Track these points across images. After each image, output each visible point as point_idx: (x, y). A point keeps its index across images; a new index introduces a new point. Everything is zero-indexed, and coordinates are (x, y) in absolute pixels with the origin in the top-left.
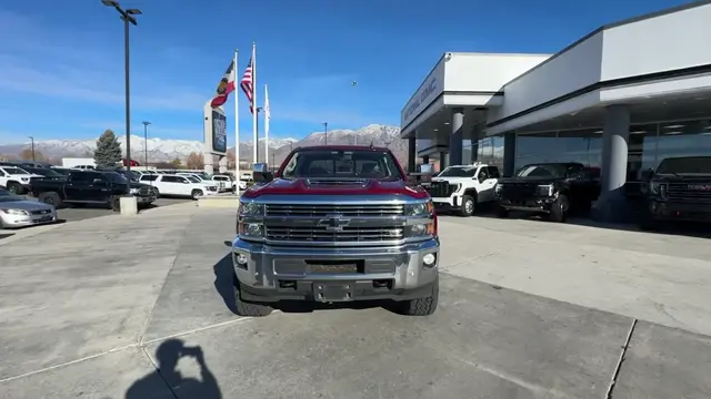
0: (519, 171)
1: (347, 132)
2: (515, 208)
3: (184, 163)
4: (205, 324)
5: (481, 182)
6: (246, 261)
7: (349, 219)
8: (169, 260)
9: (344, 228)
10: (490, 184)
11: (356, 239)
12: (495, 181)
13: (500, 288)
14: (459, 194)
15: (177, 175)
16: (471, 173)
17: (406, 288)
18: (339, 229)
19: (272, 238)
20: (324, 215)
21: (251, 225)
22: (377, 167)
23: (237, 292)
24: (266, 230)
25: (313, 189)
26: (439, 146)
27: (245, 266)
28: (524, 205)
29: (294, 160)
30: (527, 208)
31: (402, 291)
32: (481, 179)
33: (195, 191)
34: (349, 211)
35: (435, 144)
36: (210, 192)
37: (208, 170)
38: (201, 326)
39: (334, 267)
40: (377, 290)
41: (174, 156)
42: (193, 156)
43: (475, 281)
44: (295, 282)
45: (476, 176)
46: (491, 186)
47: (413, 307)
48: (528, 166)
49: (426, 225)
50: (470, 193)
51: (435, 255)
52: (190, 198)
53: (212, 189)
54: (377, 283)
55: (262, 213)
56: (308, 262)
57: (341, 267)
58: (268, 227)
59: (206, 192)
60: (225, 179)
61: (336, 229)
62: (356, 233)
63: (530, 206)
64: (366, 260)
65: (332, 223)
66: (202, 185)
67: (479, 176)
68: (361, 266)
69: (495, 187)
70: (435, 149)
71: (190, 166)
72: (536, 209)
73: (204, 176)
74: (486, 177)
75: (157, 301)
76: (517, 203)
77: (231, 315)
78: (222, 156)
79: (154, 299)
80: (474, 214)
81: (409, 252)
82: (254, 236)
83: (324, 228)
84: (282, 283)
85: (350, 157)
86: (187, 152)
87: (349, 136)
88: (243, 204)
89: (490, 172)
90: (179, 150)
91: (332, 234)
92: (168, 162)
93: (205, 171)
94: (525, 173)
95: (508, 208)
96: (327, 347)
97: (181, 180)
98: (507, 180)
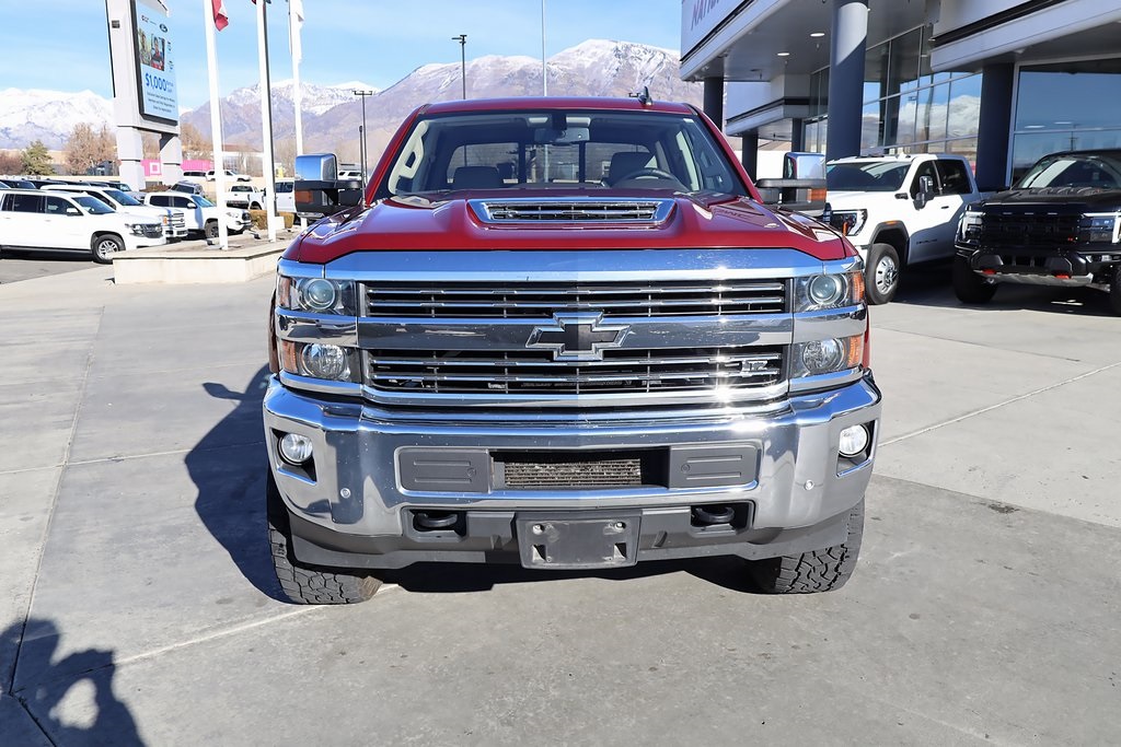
0: (1023, 172)
1: (518, 62)
2: (1012, 276)
3: (58, 157)
4: (187, 629)
5: (919, 206)
6: (307, 451)
7: (622, 325)
8: (57, 439)
9: (608, 354)
10: (942, 210)
11: (637, 386)
12: (955, 201)
13: (1009, 509)
14: (861, 238)
15: (45, 191)
16: (891, 180)
17: (786, 526)
18: (592, 356)
19: (382, 385)
20: (549, 313)
21: (317, 345)
22: (652, 163)
23: (278, 538)
24: (367, 360)
25: (500, 233)
26: (788, 101)
27: (307, 467)
28: (1041, 267)
29: (415, 145)
30: (1049, 279)
31: (772, 534)
32: (920, 195)
33: (100, 236)
34: (619, 300)
35: (781, 94)
36: (145, 241)
37: (131, 177)
38: (180, 636)
39: (574, 468)
40: (699, 533)
41: (30, 137)
42: (82, 134)
43: (935, 491)
44: (462, 514)
45: (906, 187)
46: (946, 217)
47: (787, 574)
48: (1052, 158)
49: (846, 340)
50: (892, 236)
51: (870, 427)
52: (90, 257)
53: (151, 231)
54: (703, 514)
55: (351, 308)
56: (499, 456)
57: (597, 468)
58: (374, 353)
59: (131, 242)
60: (182, 202)
61: (582, 355)
62: (641, 369)
63: (1055, 273)
64: (675, 448)
65: (571, 338)
66: (118, 220)
67: (916, 188)
68: (655, 466)
69: (956, 218)
70: (779, 112)
71: (75, 164)
72: (1074, 281)
73: (120, 195)
74: (934, 192)
75: (42, 562)
76: (1023, 265)
77: (260, 604)
78: (167, 137)
79: (31, 554)
80: (899, 296)
81: (799, 421)
82: (330, 379)
83: (548, 355)
84: (423, 519)
85: (585, 135)
86: (66, 124)
87: (523, 73)
88: (291, 281)
89: (945, 176)
90: (40, 119)
91: (570, 371)
92: (12, 153)
93: (121, 179)
94: (1041, 180)
95: (992, 278)
96: (554, 693)
97: (61, 206)
98: (993, 200)
